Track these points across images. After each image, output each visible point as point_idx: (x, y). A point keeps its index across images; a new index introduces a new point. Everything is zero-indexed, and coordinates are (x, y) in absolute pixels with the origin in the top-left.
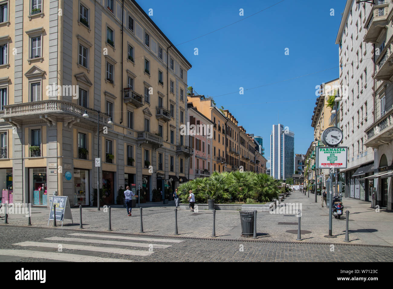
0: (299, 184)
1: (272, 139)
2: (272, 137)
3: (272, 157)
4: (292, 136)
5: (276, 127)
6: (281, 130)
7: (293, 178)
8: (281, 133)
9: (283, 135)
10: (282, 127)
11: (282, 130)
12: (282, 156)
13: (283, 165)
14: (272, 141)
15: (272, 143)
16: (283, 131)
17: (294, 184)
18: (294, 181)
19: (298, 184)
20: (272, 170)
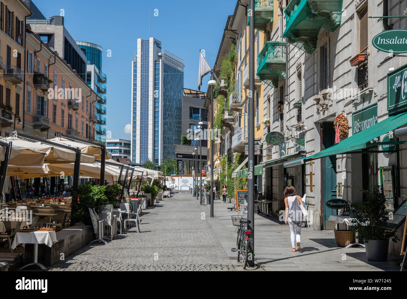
0: (193, 173)
1: (135, 71)
2: (135, 66)
3: (135, 118)
4: (179, 69)
5: (145, 44)
6: (156, 52)
7: (177, 154)
8: (157, 59)
9: (159, 64)
10: (157, 44)
11: (158, 52)
12: (156, 110)
13: (158, 131)
14: (135, 76)
15: (135, 80)
16: (160, 54)
17: (179, 173)
18: (180, 165)
19: (190, 174)
20: (134, 141)
